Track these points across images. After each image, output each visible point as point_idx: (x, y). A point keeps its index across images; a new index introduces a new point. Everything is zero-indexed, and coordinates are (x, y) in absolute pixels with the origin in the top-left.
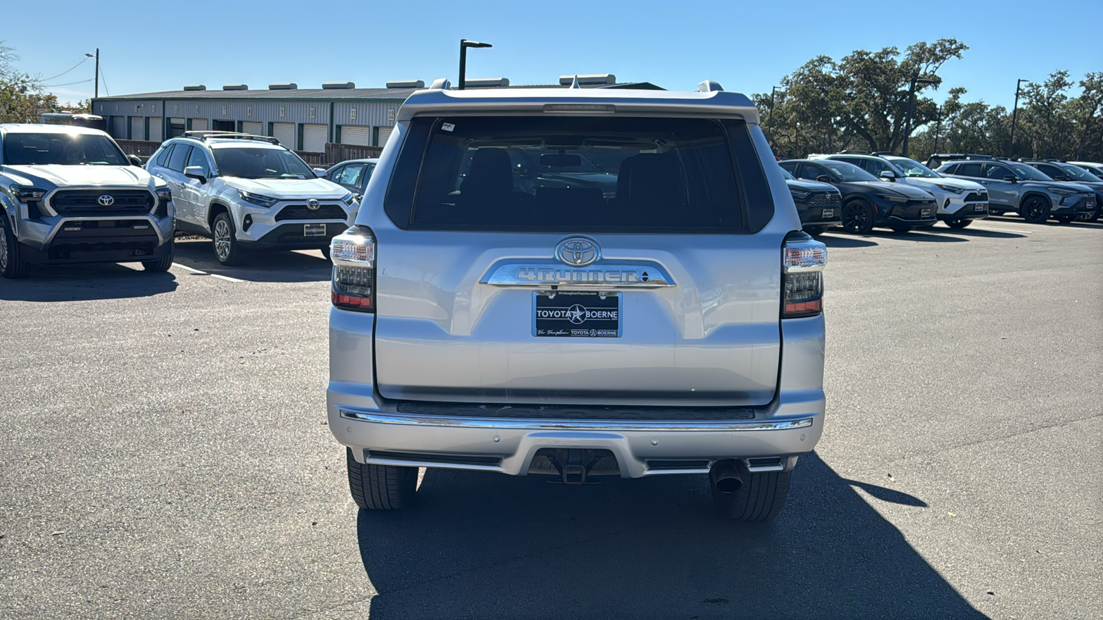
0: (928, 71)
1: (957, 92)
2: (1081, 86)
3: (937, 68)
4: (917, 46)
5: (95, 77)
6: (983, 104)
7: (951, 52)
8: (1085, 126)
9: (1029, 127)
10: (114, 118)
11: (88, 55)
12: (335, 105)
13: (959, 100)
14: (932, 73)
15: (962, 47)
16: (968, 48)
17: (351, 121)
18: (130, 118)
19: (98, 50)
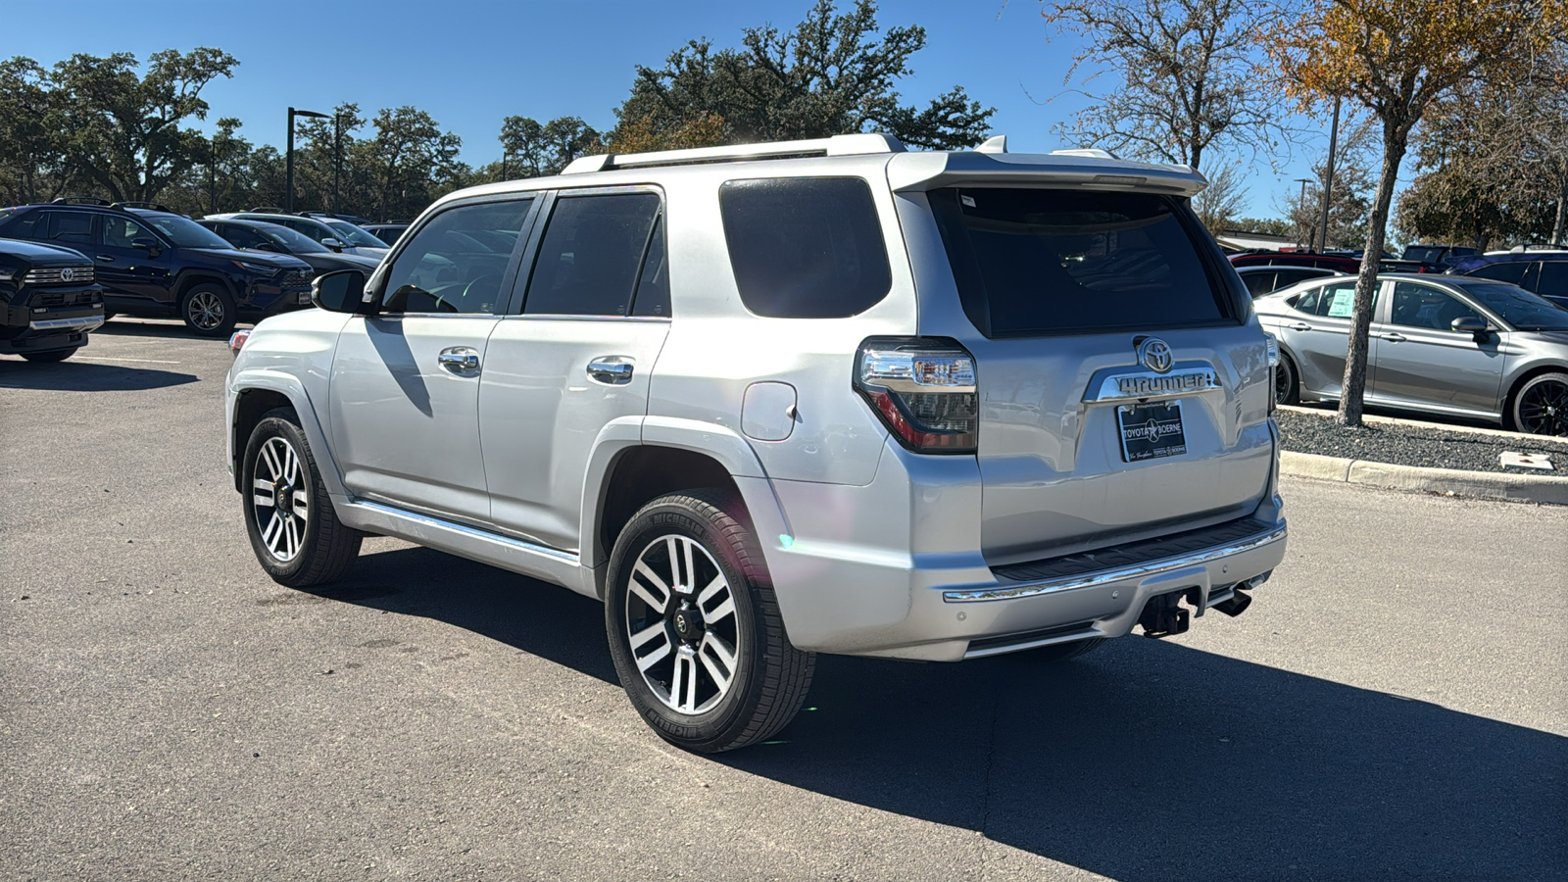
0: (187, 92)
1: (229, 124)
2: (375, 126)
3: (199, 89)
4: (165, 54)
6: (244, 141)
7: (214, 67)
8: (386, 178)
9: (318, 176)
13: (233, 135)
14: (192, 96)
15: (230, 61)
16: (238, 63)
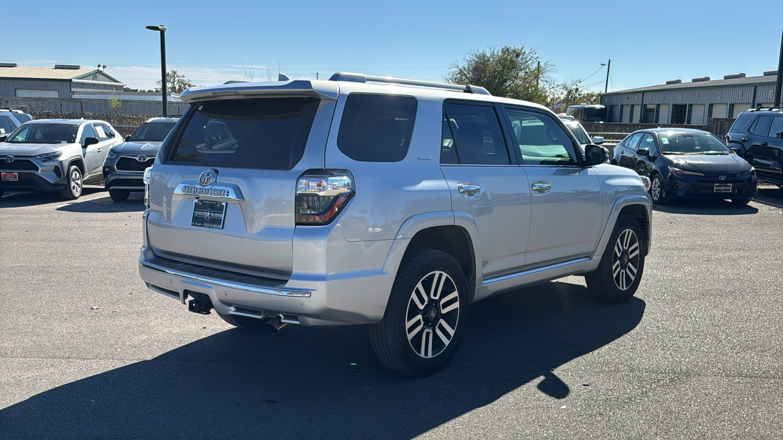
5: (606, 79)
10: (614, 107)
11: (603, 65)
12: (758, 88)
17: (768, 100)
18: (622, 106)
19: (610, 61)
